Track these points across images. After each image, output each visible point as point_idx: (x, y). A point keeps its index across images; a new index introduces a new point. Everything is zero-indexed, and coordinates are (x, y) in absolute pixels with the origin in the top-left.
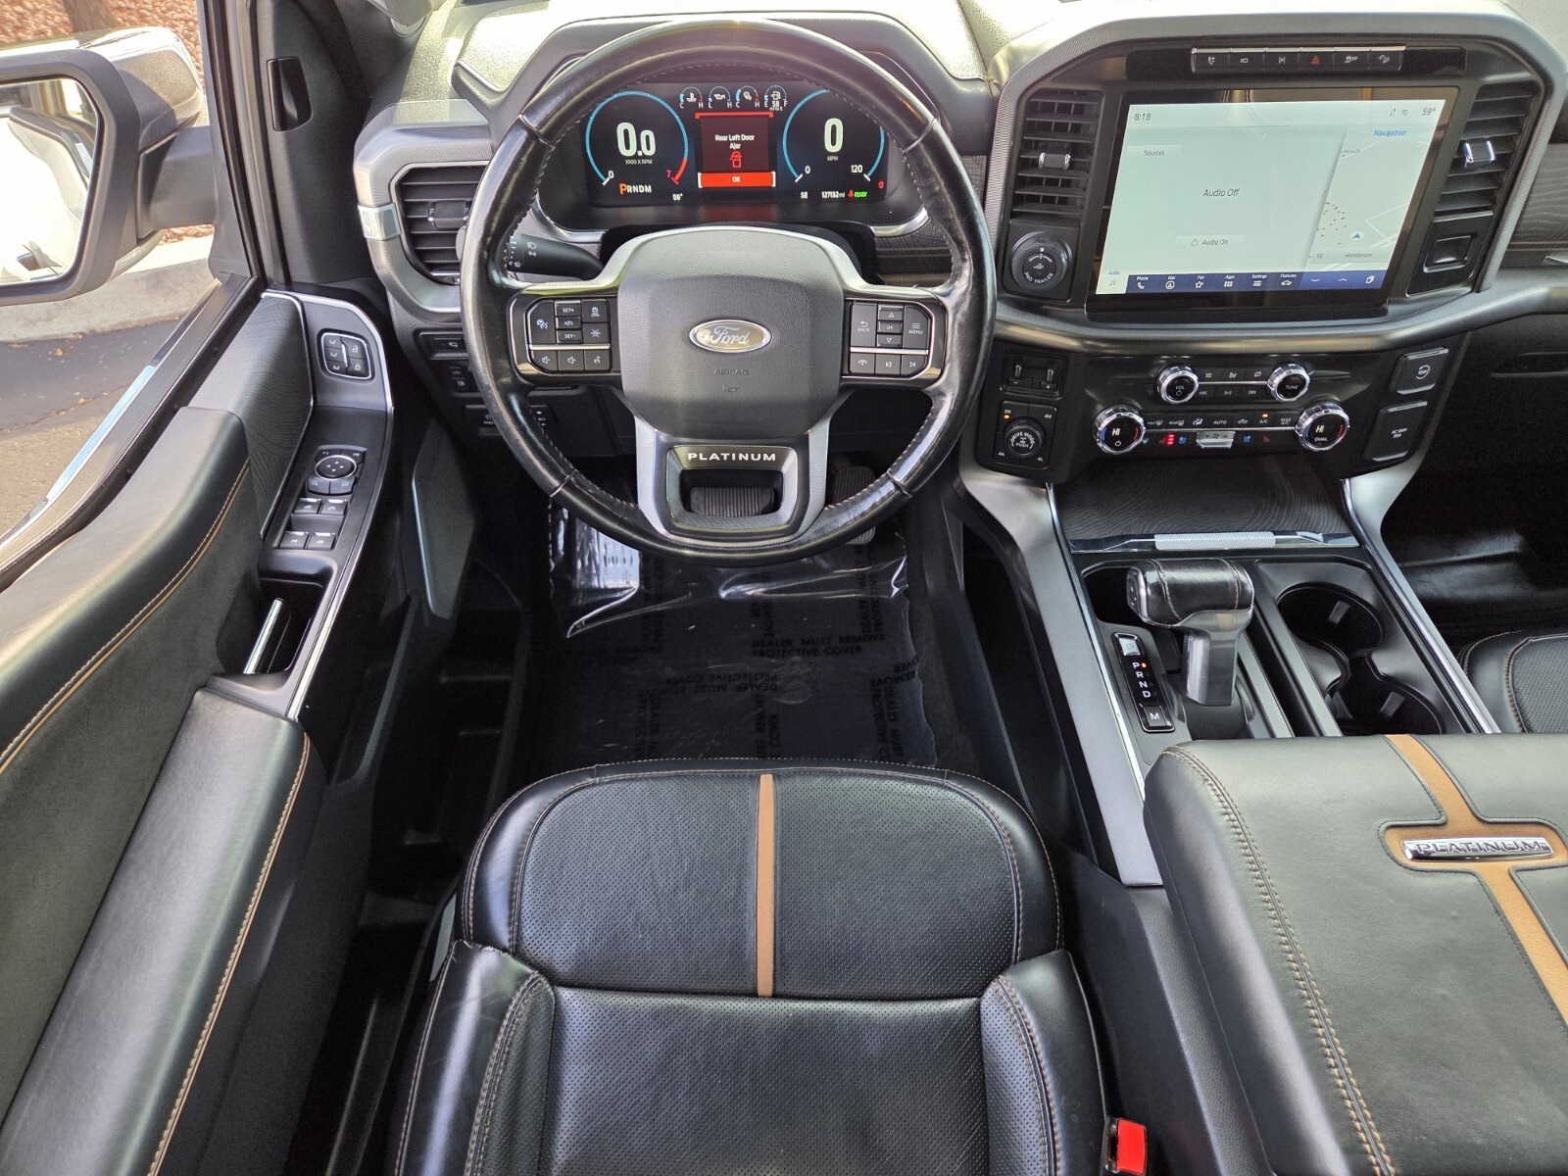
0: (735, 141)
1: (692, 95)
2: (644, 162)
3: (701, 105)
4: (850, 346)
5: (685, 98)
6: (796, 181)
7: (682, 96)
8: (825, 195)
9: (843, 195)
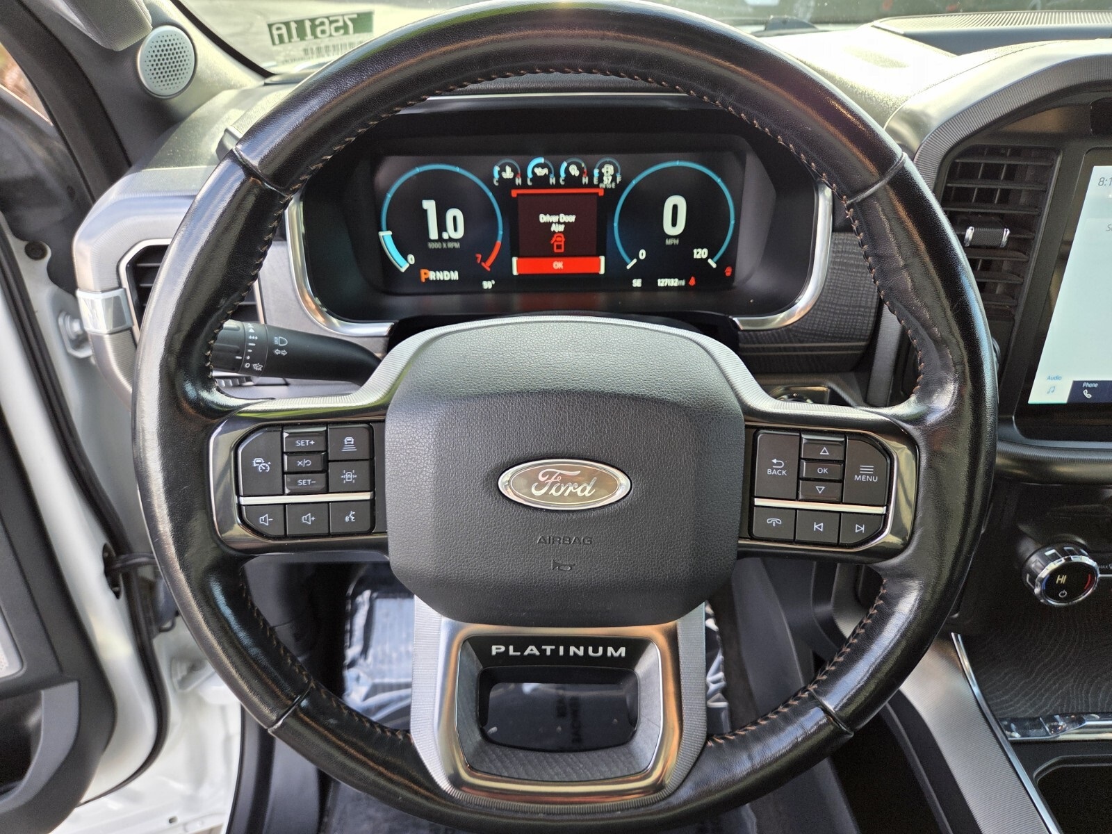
0: (557, 222)
1: (508, 169)
2: (451, 245)
3: (518, 181)
4: (752, 496)
5: (500, 173)
6: (628, 267)
7: (497, 169)
8: (662, 283)
9: (683, 283)
